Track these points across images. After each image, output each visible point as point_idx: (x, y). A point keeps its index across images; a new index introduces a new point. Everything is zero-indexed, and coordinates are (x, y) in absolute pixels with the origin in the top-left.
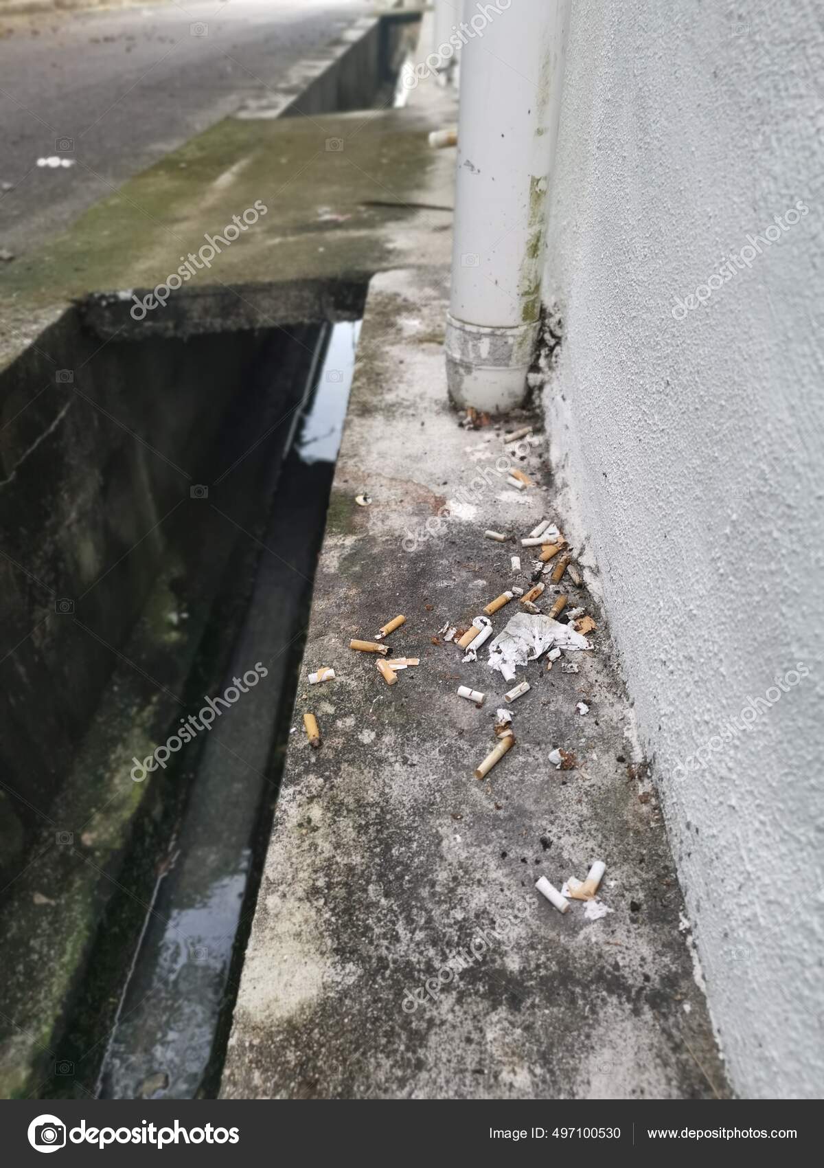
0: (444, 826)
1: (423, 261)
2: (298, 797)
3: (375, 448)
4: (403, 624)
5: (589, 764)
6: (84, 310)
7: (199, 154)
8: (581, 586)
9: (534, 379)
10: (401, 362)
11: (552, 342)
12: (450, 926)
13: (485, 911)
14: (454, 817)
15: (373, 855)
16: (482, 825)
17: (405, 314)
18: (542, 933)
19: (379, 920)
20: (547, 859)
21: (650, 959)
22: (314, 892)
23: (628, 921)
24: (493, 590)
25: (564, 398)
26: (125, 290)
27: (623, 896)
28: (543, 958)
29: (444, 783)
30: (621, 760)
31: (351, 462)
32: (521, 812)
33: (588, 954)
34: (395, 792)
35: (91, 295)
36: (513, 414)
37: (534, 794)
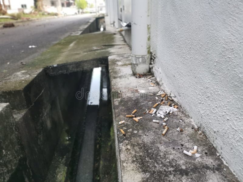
0: (159, 145)
1: (118, 53)
2: (124, 145)
3: (119, 84)
4: (136, 112)
5: (186, 130)
6: (46, 69)
7: (64, 42)
8: (172, 100)
9: (151, 66)
10: (120, 69)
11: (154, 58)
12: (167, 163)
13: (173, 159)
14: (160, 143)
15: (145, 153)
16: (167, 144)
17: (118, 62)
18: (188, 161)
19: (150, 164)
20: (184, 148)
21: (213, 162)
22: (133, 161)
23: (206, 156)
24: (153, 104)
25: (158, 68)
26: (55, 64)
27: (203, 152)
28: (190, 166)
29: (156, 138)
30: (192, 128)
31: (115, 86)
32: (174, 140)
33: (199, 163)
34: (145, 140)
35: (48, 66)
36: (147, 74)
37: (176, 137)
